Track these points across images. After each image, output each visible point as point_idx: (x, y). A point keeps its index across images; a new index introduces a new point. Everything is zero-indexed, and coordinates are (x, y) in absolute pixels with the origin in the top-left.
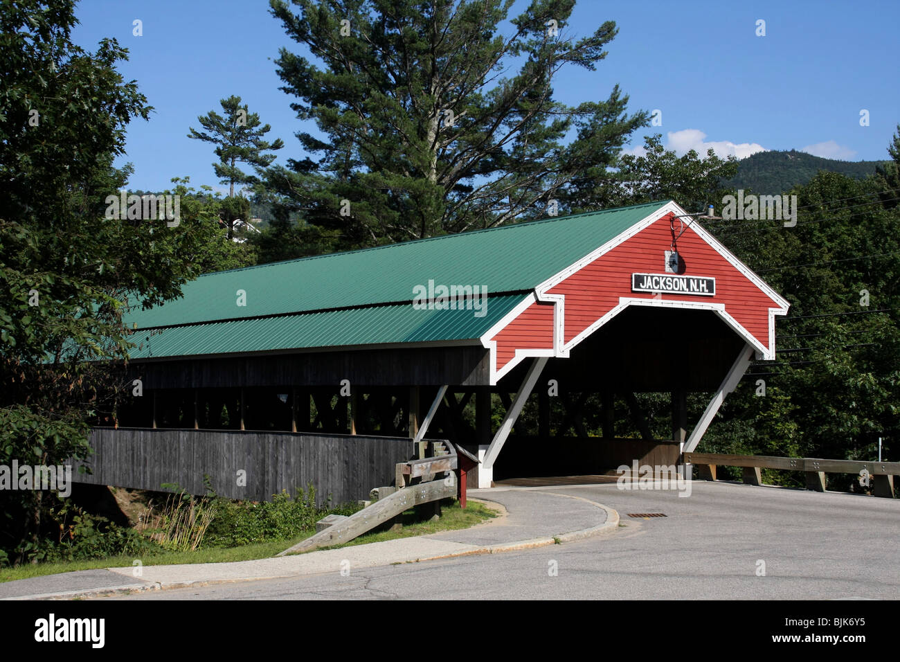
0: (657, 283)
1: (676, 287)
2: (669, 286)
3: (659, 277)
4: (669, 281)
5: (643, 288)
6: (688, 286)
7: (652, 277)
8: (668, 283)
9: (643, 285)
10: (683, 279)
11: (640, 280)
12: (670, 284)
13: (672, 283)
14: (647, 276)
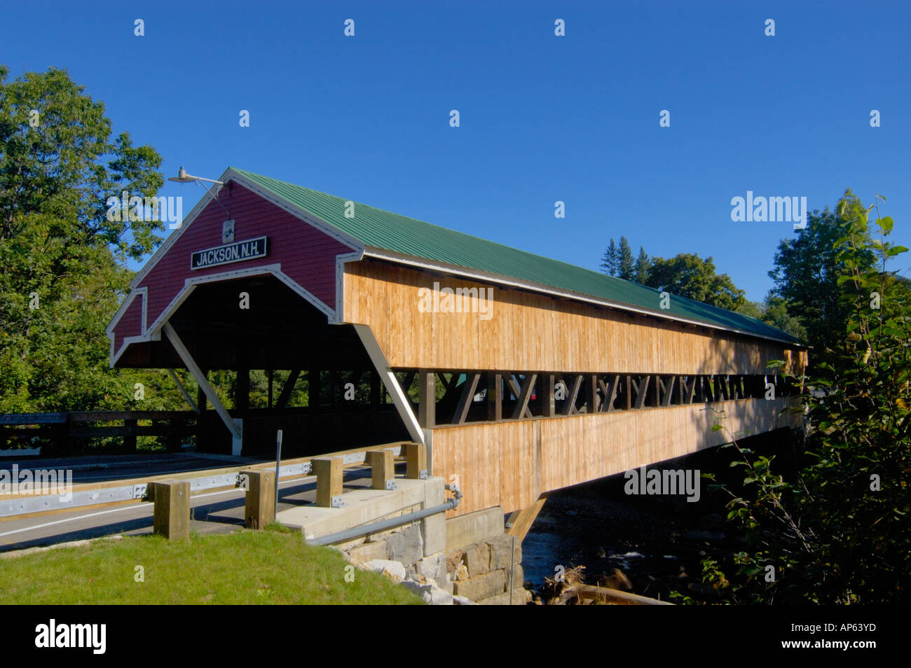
0: (212, 257)
1: (228, 256)
2: (222, 257)
3: (213, 251)
4: (222, 252)
5: (200, 266)
6: (240, 253)
7: (207, 252)
8: (221, 255)
9: (199, 262)
10: (235, 246)
11: (197, 258)
12: (223, 255)
13: (225, 253)
14: (203, 253)
